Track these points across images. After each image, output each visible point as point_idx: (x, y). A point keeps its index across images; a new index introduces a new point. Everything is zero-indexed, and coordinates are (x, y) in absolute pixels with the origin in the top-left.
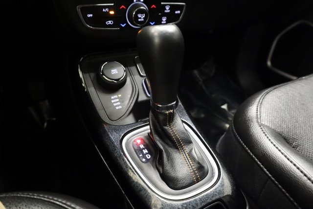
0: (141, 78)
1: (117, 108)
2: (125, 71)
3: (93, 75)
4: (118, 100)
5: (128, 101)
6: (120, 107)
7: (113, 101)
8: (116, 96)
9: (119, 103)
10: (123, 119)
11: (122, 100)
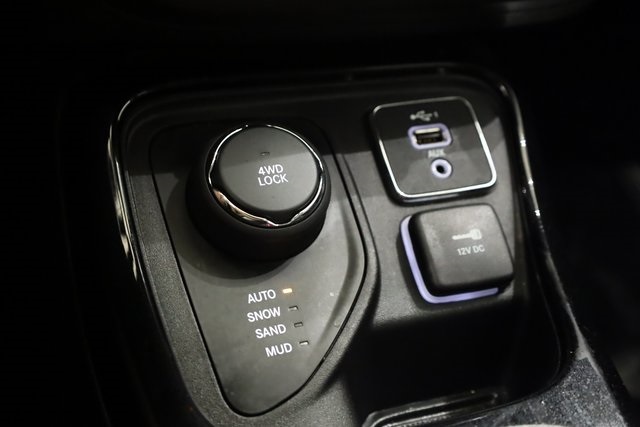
0: (396, 212)
1: (271, 352)
2: (320, 173)
3: (169, 182)
4: (276, 312)
5: (324, 321)
6: (286, 348)
7: (253, 317)
8: (267, 294)
9: (278, 330)
10: (297, 408)
11: (295, 314)
